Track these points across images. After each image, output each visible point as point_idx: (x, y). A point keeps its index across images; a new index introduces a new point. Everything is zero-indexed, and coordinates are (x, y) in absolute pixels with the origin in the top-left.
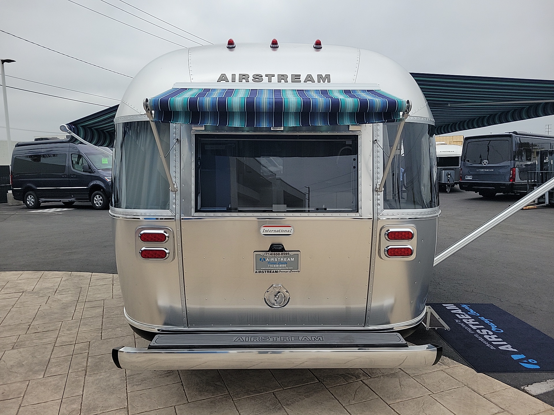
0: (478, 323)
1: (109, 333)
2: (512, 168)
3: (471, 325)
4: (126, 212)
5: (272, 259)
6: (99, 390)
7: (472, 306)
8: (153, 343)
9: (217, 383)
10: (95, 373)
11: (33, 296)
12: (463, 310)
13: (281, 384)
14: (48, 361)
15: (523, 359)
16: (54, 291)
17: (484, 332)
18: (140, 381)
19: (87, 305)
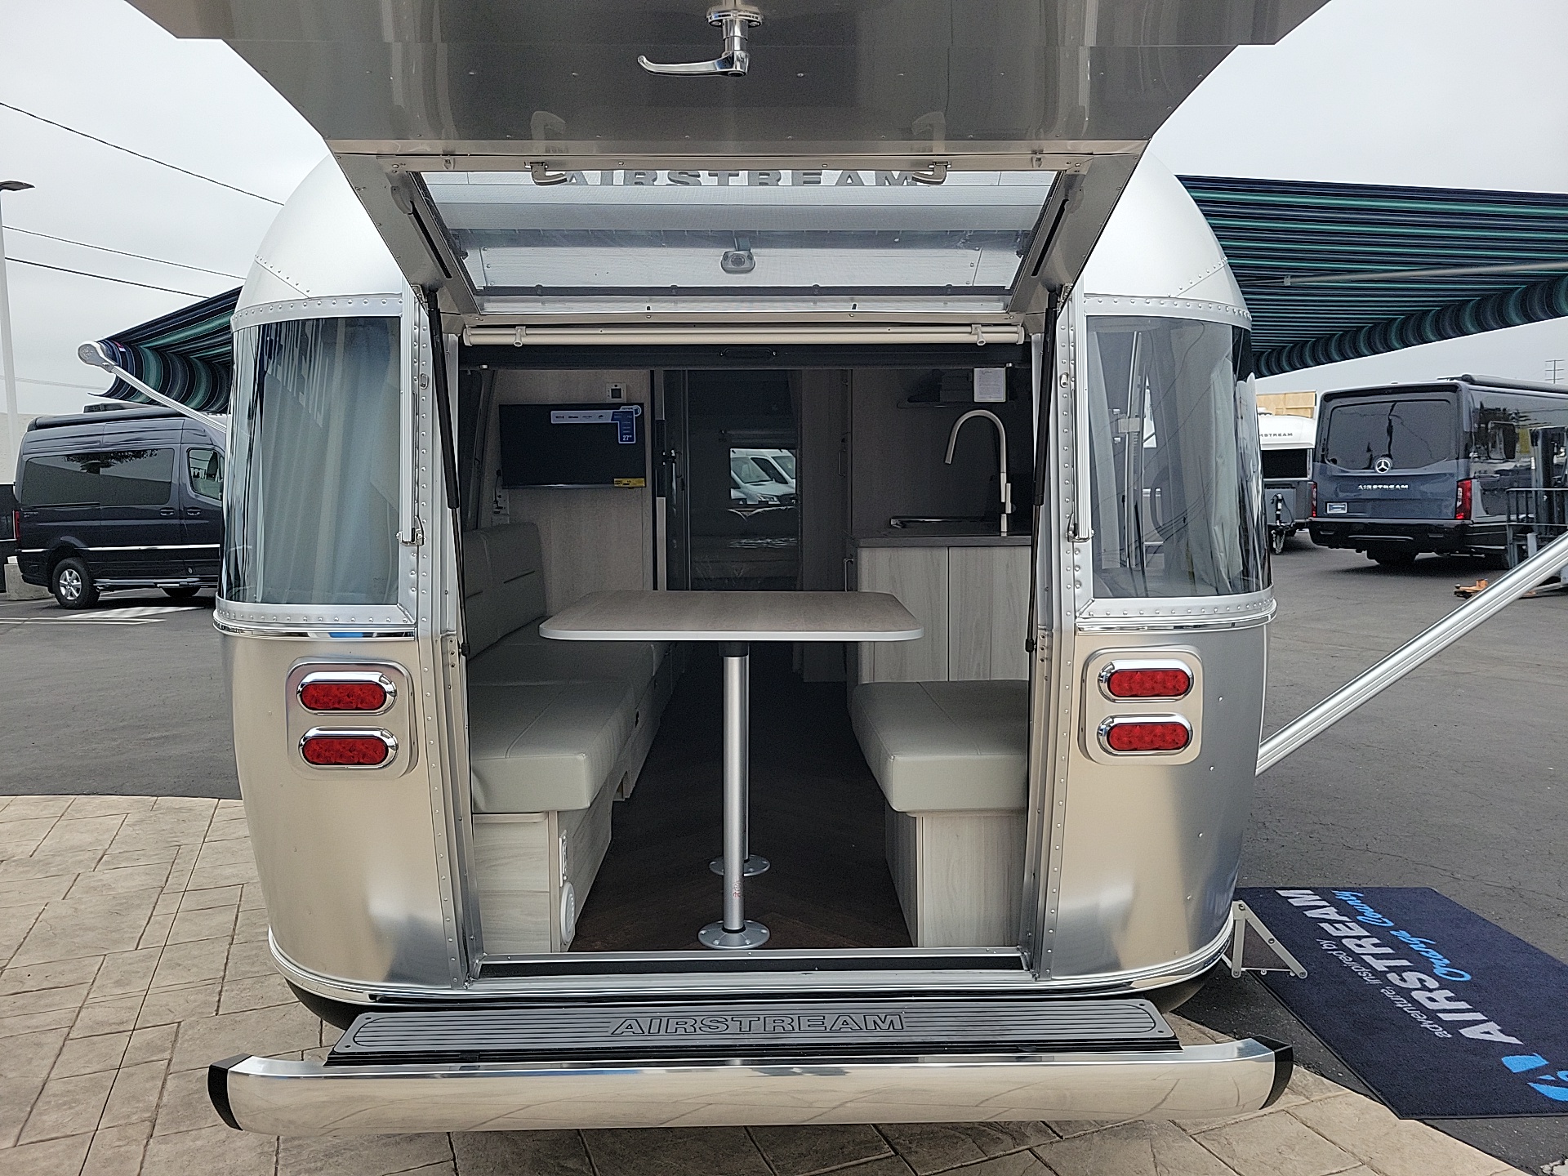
0: (1391, 951)
1: (243, 995)
2: (1461, 481)
3: (1370, 957)
4: (259, 615)
7: (1370, 896)
8: (346, 1043)
9: (570, 1164)
10: (182, 1129)
11: (29, 876)
12: (1342, 907)
13: (772, 1166)
14: (40, 1088)
15: (1539, 1070)
16: (94, 858)
17: (1412, 979)
18: (320, 1156)
19: (189, 902)
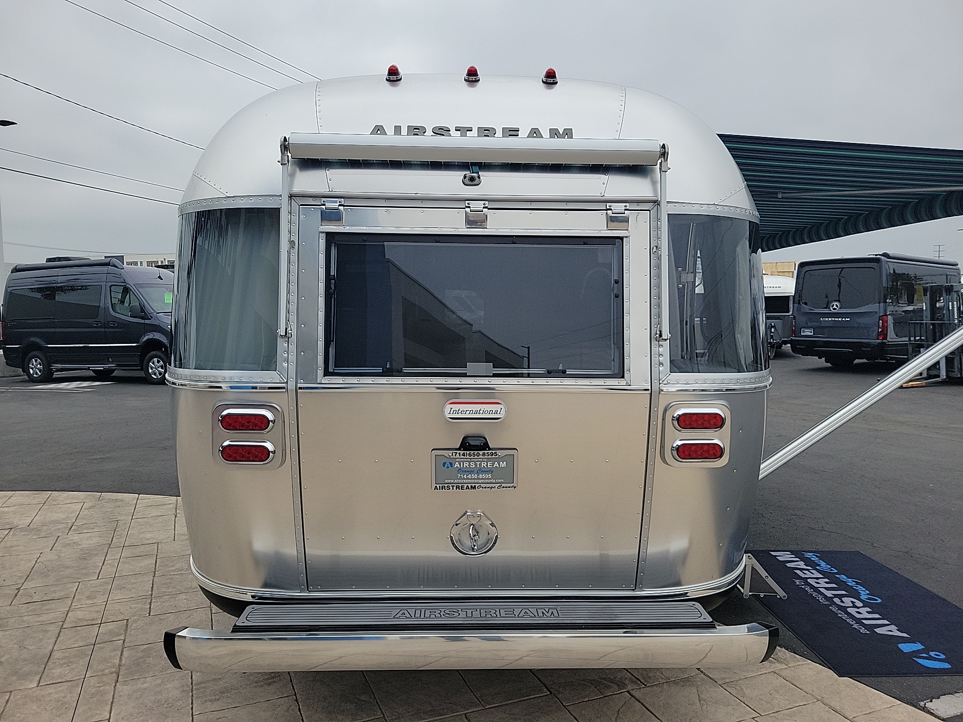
0: (836, 586)
1: (164, 605)
2: (881, 316)
3: (823, 589)
4: (196, 376)
5: (465, 463)
6: (140, 710)
7: (825, 555)
8: (242, 621)
9: (362, 698)
10: (134, 678)
11: (29, 537)
12: (808, 562)
13: (480, 700)
14: (49, 655)
15: (919, 651)
16: (67, 528)
17: (847, 601)
18: (218, 692)
19: (126, 553)
